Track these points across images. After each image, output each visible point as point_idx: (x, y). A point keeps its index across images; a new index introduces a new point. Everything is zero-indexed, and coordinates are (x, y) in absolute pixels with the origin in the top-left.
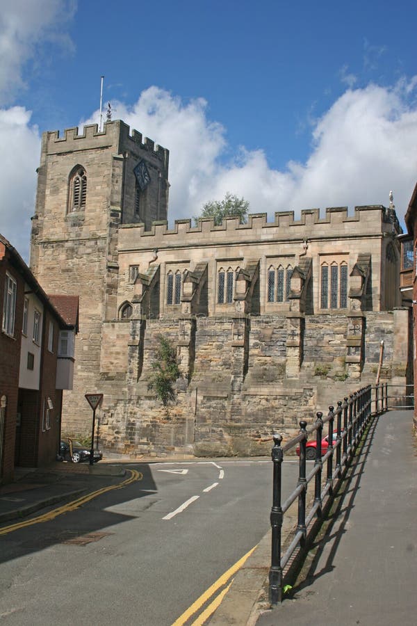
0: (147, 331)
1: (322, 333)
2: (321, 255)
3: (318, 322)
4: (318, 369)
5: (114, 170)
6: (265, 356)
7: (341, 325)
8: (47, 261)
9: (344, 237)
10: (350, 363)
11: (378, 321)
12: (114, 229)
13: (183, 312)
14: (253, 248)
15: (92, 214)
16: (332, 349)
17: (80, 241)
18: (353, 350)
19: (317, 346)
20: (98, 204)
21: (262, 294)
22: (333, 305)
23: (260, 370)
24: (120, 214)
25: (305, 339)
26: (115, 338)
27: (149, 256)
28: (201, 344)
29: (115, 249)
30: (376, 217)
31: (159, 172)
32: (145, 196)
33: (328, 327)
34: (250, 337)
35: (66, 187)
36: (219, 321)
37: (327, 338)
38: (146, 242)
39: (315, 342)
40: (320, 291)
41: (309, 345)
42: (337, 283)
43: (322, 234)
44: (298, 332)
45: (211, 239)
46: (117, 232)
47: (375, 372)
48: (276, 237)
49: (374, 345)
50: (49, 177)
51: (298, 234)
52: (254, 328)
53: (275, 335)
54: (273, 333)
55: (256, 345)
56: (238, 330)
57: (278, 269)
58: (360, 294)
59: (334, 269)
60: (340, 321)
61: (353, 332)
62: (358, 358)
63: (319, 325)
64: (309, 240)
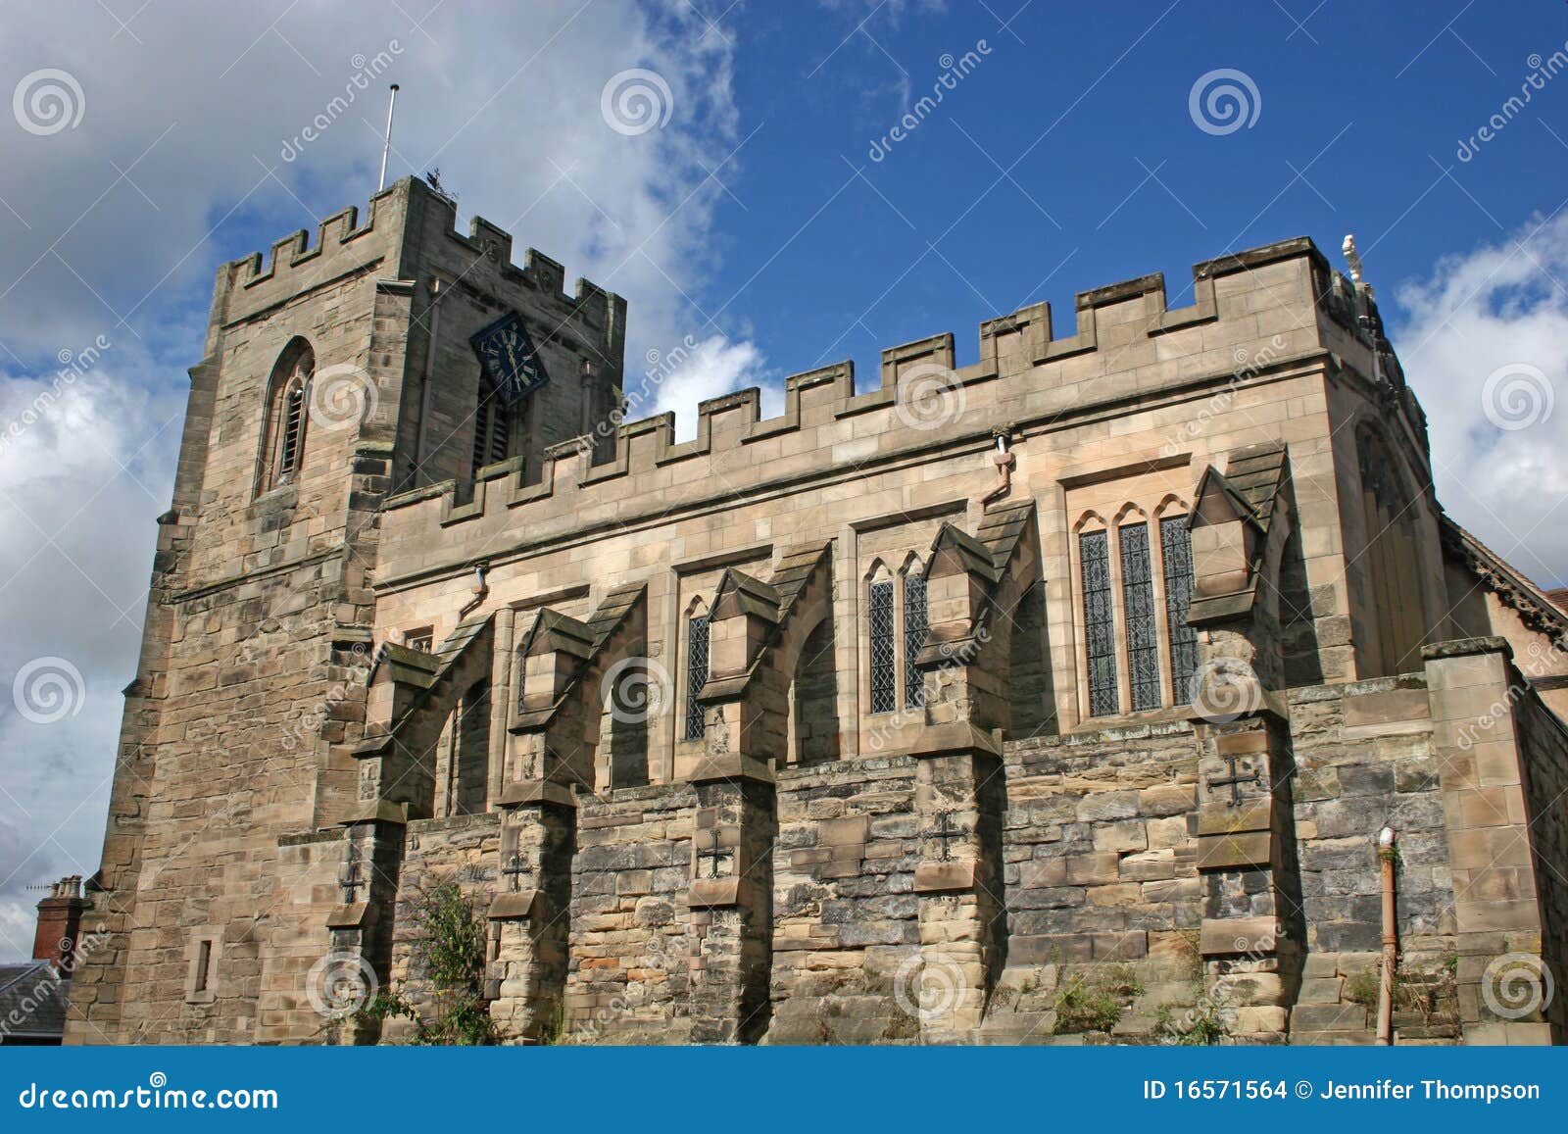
0: (409, 868)
1: (1084, 817)
2: (1070, 484)
3: (1060, 769)
4: (1069, 1000)
5: (378, 325)
6: (840, 948)
7: (1170, 771)
8: (188, 654)
9: (1161, 395)
10: (1225, 959)
11: (1352, 730)
12: (367, 517)
13: (518, 777)
14: (803, 501)
15: (318, 480)
16: (1134, 895)
17: (277, 573)
18: (1233, 887)
19: (1064, 883)
20: (337, 447)
21: (844, 681)
22: (1144, 696)
23: (811, 1017)
24: (389, 463)
25: (1010, 854)
26: (309, 900)
27: (461, 590)
28: (590, 908)
29: (367, 581)
30: (1286, 288)
31: (585, 360)
32: (527, 430)
33: (1110, 787)
34: (777, 864)
35: (260, 412)
36: (656, 804)
37: (1109, 841)
38: (457, 543)
39: (1055, 865)
40: (1080, 637)
41: (1028, 882)
42: (1148, 595)
43: (1069, 397)
44: (967, 818)
45: (659, 495)
46: (376, 524)
47: (1366, 999)
48: (888, 447)
49: (1344, 854)
50: (223, 392)
51: (975, 419)
52: (792, 819)
53: (876, 849)
54: (870, 839)
55: (800, 896)
56: (717, 834)
57: (903, 571)
58: (1245, 603)
59: (1132, 537)
60: (1163, 752)
61: (1225, 794)
62: (1267, 927)
63: (1069, 781)
64: (1017, 432)
